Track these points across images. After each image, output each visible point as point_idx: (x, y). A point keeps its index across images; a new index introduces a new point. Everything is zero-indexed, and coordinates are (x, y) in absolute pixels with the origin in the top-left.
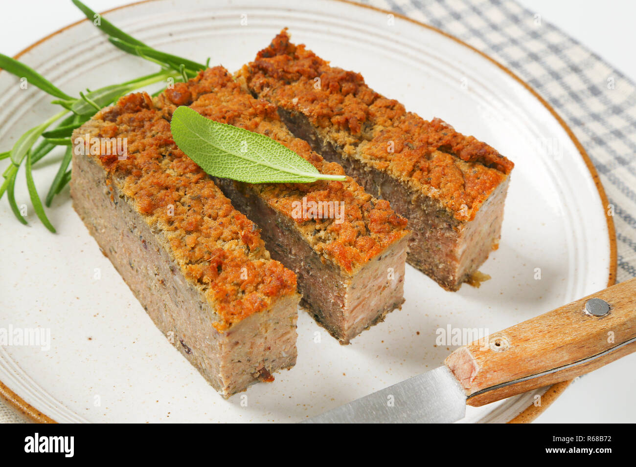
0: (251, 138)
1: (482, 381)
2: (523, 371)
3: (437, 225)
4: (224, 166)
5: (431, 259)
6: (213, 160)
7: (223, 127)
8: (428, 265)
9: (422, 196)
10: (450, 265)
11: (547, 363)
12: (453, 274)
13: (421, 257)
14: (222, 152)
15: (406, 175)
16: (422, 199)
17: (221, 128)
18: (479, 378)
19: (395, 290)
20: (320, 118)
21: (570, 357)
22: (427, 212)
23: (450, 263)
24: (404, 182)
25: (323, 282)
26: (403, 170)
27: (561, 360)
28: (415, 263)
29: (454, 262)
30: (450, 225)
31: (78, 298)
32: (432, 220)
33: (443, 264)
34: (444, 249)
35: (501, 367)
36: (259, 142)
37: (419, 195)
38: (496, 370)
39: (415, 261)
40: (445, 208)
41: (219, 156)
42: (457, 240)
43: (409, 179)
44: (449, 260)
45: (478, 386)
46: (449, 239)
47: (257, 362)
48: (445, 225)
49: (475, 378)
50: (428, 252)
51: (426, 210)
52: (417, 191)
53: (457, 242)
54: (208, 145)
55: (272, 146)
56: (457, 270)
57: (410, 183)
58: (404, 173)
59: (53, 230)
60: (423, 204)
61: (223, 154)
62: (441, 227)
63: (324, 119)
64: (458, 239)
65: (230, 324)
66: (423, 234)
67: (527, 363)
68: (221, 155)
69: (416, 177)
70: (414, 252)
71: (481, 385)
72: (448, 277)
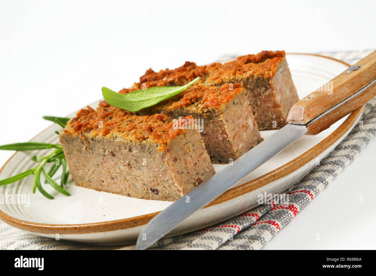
0: (147, 92)
1: (309, 114)
2: (328, 103)
3: (260, 92)
4: (138, 106)
5: (268, 117)
6: (132, 107)
7: (131, 94)
8: (268, 123)
9: (245, 80)
10: (278, 112)
11: (339, 96)
12: (282, 116)
13: (263, 120)
14: (135, 102)
15: (232, 76)
16: (246, 82)
17: (130, 95)
18: (306, 112)
19: (254, 131)
20: (180, 79)
21: (350, 90)
22: (251, 88)
23: (277, 110)
24: (233, 79)
25: (212, 132)
26: (230, 74)
27: (346, 93)
28: (262, 127)
29: (279, 109)
30: (266, 87)
31: (91, 208)
32: (256, 91)
33: (275, 115)
34: (270, 105)
35: (315, 103)
36: (152, 91)
37: (244, 81)
38: (314, 105)
39: (261, 126)
40: (258, 76)
41: (134, 104)
42: (273, 93)
43: (235, 76)
44: (276, 109)
45: (308, 117)
46: (269, 95)
47: (194, 175)
48: (264, 89)
49: (304, 113)
50: (264, 114)
51: (251, 87)
52: (241, 80)
53: (274, 93)
54: (126, 102)
55: (159, 90)
56: (282, 112)
57: (236, 78)
58: (231, 75)
59: (68, 195)
60: (248, 85)
61: (136, 102)
62: (262, 91)
63: (183, 79)
64: (273, 91)
65: (167, 144)
66: (257, 105)
67: (328, 98)
68: (135, 103)
69: (238, 74)
70: (258, 120)
71: (309, 116)
72: (281, 121)
